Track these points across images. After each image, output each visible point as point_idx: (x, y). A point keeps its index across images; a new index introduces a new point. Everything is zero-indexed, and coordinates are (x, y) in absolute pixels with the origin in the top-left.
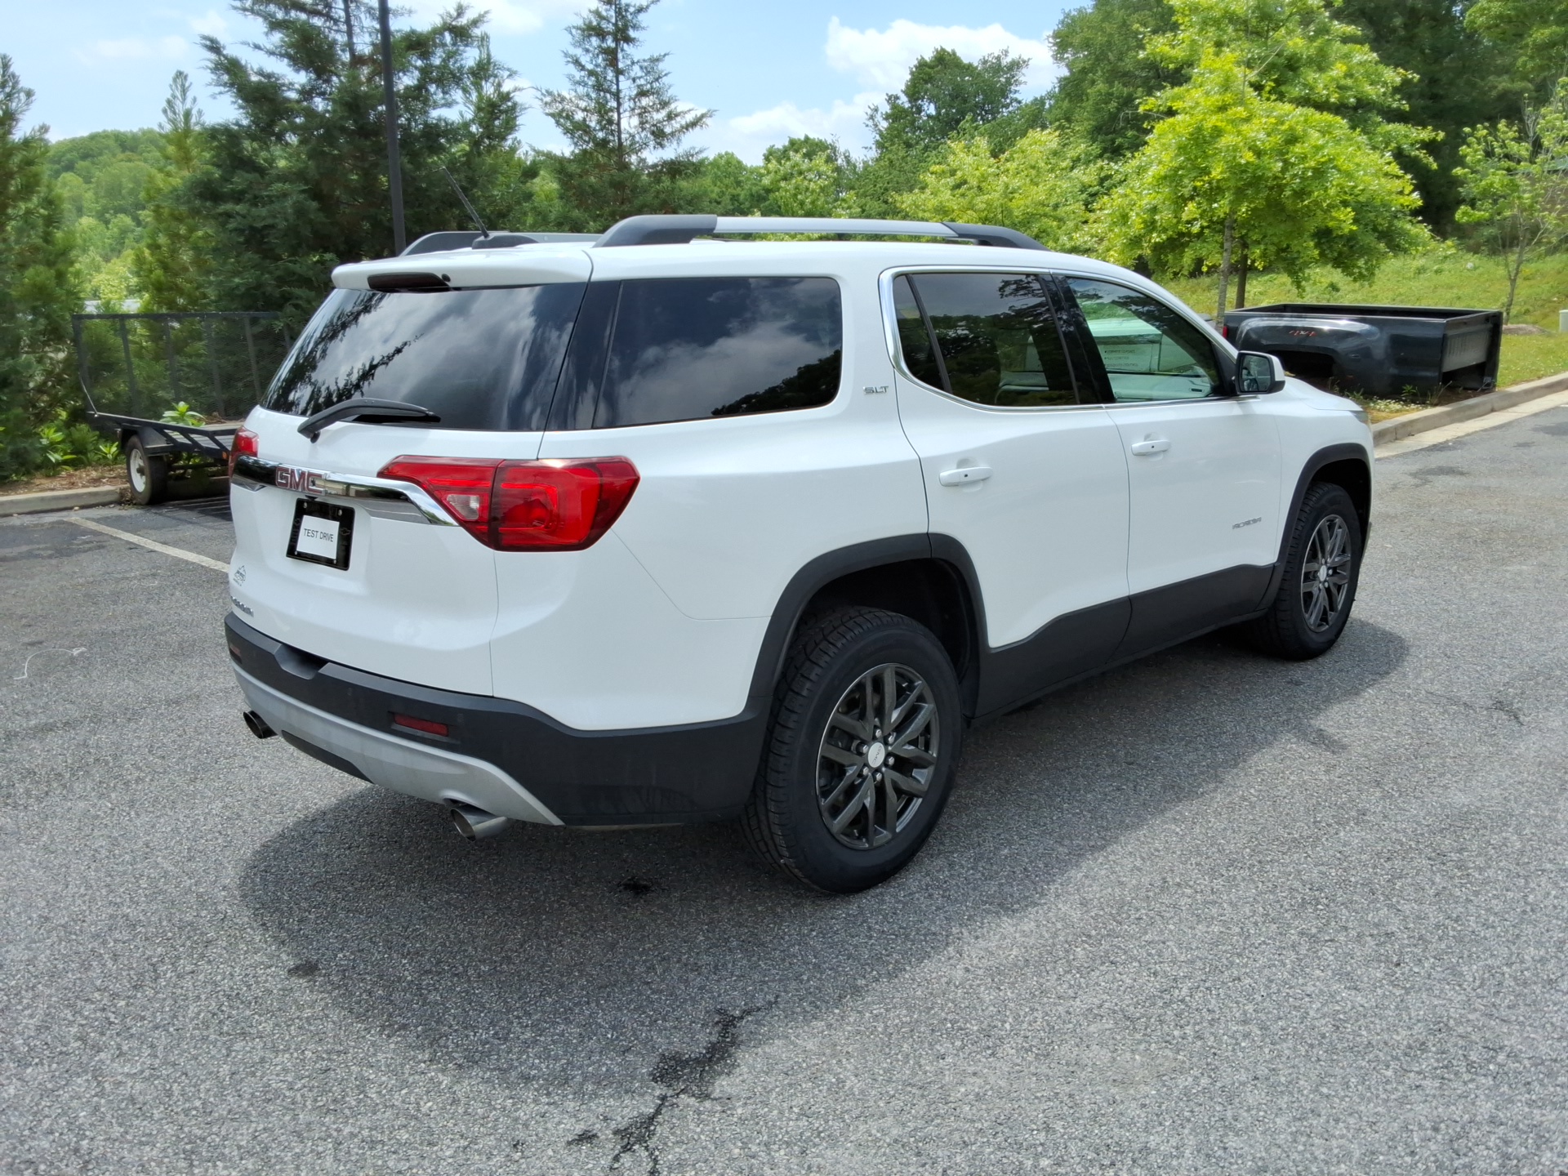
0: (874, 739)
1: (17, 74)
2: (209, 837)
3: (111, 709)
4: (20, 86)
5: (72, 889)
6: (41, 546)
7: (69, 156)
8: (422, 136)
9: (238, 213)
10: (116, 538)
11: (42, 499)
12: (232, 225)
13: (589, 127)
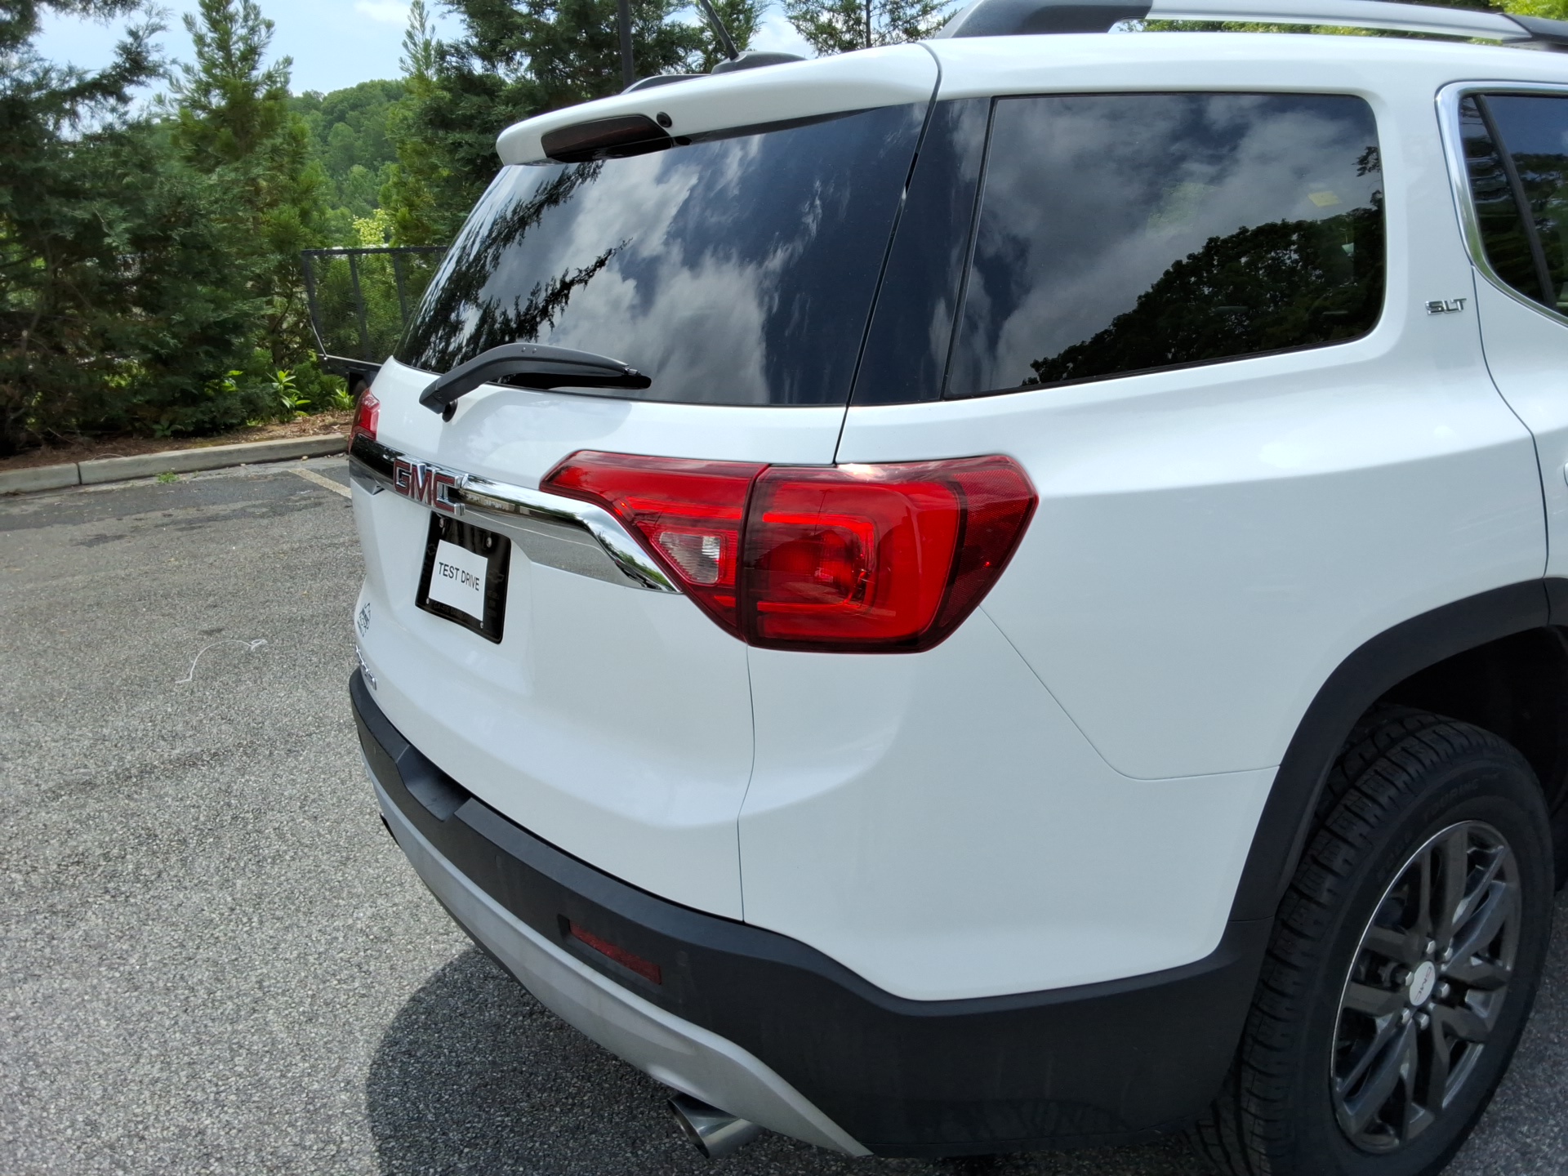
0: (1423, 957)
1: (257, 4)
2: (344, 975)
3: (272, 734)
4: (261, 17)
5: (143, 1068)
6: (257, 502)
7: (340, 107)
8: (655, 46)
9: (467, 143)
10: (335, 494)
11: (271, 448)
12: (461, 154)
13: (835, 29)
